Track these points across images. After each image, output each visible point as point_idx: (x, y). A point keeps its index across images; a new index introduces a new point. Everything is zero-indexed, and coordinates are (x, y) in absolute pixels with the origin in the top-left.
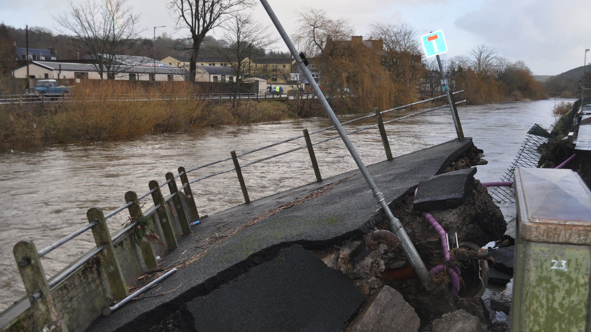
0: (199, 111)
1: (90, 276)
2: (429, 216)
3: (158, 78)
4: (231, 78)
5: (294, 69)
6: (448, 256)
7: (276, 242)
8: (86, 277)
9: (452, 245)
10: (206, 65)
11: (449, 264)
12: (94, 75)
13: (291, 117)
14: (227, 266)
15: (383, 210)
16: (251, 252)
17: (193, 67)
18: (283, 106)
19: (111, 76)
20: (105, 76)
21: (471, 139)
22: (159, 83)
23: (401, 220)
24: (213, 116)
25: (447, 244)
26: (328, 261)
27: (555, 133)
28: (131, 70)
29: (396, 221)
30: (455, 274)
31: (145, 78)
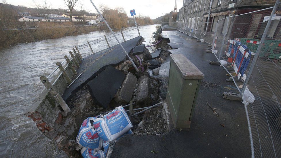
0: (75, 30)
1: (61, 79)
2: (136, 56)
3: (62, 21)
4: (82, 20)
5: (97, 18)
6: (141, 65)
7: (104, 65)
8: (60, 80)
9: (142, 62)
10: (74, 16)
11: (142, 66)
12: (44, 20)
13: (98, 30)
14: (95, 72)
15: (127, 55)
16: (99, 68)
17: (71, 18)
18: (96, 28)
19: (49, 21)
20: (47, 21)
21: (142, 36)
22: (63, 22)
23: (131, 58)
24: (79, 31)
25: (141, 62)
26: (116, 68)
27: (157, 33)
28: (54, 19)
29: (130, 58)
30: (143, 68)
31: (59, 21)
